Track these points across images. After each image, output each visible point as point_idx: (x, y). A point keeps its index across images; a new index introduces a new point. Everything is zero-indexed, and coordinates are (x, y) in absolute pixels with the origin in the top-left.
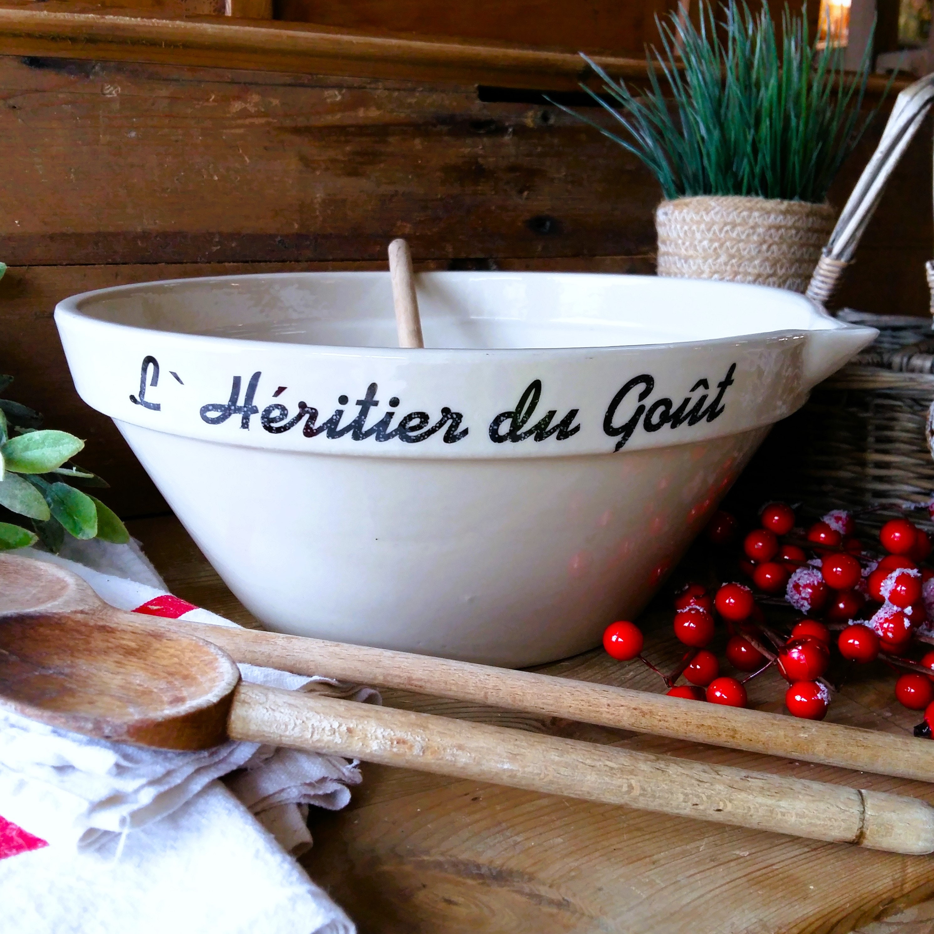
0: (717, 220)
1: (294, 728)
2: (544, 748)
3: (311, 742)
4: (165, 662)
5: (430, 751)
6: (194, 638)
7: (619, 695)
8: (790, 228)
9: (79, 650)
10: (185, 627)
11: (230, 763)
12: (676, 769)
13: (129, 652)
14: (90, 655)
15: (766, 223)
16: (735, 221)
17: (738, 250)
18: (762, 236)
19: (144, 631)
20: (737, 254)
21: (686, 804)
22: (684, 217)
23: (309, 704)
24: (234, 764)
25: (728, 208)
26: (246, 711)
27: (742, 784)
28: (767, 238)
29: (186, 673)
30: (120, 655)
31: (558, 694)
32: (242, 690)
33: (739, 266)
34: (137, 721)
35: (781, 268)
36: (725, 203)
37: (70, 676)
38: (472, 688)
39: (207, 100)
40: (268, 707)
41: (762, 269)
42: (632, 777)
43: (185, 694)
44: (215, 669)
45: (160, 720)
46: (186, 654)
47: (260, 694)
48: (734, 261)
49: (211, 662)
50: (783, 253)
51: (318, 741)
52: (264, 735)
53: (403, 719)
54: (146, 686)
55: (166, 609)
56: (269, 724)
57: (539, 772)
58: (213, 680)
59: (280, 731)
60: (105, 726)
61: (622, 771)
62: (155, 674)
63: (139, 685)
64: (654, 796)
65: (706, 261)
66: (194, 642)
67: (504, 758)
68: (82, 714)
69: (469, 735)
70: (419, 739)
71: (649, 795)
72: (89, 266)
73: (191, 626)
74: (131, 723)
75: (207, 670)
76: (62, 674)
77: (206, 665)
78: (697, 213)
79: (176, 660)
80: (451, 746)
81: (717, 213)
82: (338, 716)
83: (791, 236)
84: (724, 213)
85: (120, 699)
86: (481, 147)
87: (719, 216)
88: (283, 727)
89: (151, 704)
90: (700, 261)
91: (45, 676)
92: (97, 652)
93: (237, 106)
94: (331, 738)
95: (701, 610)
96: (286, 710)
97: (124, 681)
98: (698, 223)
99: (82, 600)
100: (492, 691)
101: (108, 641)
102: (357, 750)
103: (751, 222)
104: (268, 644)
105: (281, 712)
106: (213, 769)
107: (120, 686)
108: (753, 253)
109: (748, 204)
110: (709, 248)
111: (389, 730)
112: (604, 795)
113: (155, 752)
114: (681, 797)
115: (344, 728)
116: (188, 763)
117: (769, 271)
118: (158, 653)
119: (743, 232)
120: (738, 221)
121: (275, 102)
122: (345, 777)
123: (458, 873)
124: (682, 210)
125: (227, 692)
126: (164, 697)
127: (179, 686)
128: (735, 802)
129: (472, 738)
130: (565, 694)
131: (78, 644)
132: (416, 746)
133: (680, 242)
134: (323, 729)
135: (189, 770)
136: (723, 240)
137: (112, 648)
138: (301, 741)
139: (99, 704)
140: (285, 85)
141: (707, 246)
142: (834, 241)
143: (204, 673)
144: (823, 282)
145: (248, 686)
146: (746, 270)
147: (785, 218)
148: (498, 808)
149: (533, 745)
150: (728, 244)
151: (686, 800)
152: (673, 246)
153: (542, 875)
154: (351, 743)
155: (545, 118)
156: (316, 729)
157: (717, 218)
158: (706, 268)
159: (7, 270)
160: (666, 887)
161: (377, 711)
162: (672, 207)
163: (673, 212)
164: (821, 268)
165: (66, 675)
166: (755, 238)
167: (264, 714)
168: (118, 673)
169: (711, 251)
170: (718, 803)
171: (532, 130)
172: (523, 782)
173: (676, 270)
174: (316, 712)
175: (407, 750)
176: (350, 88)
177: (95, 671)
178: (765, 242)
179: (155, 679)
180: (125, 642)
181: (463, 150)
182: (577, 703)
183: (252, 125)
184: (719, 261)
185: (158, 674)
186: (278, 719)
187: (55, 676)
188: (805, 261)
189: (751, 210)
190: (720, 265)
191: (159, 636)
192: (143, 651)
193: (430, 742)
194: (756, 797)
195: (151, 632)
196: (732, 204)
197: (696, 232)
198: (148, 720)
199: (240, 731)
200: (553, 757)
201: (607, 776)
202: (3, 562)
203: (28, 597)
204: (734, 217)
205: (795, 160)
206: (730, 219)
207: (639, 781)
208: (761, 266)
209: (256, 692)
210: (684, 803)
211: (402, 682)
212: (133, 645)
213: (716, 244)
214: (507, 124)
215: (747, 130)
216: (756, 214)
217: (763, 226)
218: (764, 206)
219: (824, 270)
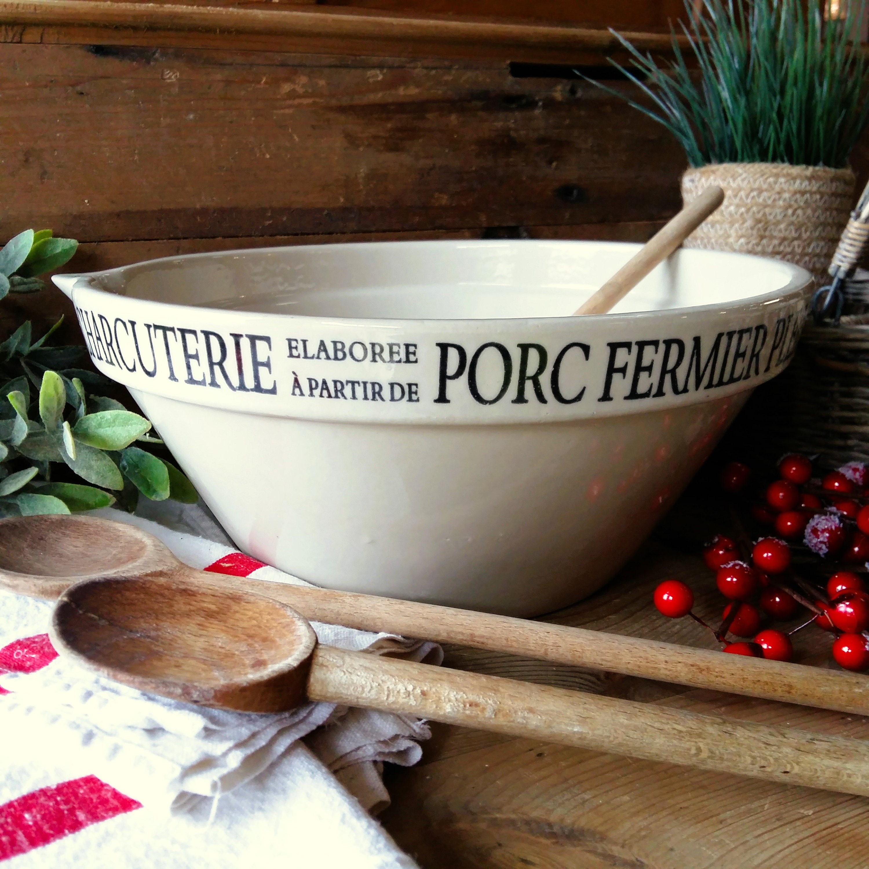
0: (744, 186)
1: (370, 690)
2: (612, 711)
3: (386, 704)
4: (245, 625)
5: (502, 713)
6: (271, 601)
7: (675, 652)
8: (815, 193)
9: (163, 613)
10: (258, 586)
11: (309, 723)
12: (743, 732)
13: (210, 615)
14: (174, 618)
15: (791, 188)
16: (762, 187)
17: (765, 215)
18: (788, 200)
19: (223, 594)
20: (763, 219)
21: (754, 766)
23: (383, 667)
24: (314, 724)
25: (755, 174)
26: (324, 674)
27: (808, 747)
28: (793, 203)
29: (264, 635)
30: (202, 617)
31: (616, 651)
32: (320, 653)
33: (765, 230)
34: (223, 686)
35: (806, 231)
37: (155, 639)
38: (533, 645)
39: (259, 82)
40: (345, 670)
41: (788, 232)
42: (701, 740)
43: (265, 657)
44: (292, 632)
45: (245, 684)
46: (264, 616)
47: (337, 657)
48: (760, 225)
49: (288, 625)
50: (808, 217)
51: (393, 703)
52: (341, 697)
53: (475, 682)
54: (227, 648)
55: (237, 566)
56: (346, 687)
57: (608, 734)
58: (291, 643)
59: (357, 693)
60: (193, 691)
61: (690, 734)
62: (236, 636)
63: (221, 647)
64: (722, 759)
65: (733, 225)
66: (271, 604)
67: (574, 722)
68: (171, 679)
69: (539, 699)
70: (490, 702)
71: (717, 758)
72: (153, 241)
73: (263, 585)
74: (217, 688)
75: (286, 633)
76: (149, 637)
77: (284, 628)
78: (724, 180)
79: (254, 622)
80: (522, 709)
81: (743, 180)
82: (411, 679)
83: (816, 201)
84: (751, 180)
85: (204, 662)
86: (513, 121)
87: (746, 182)
88: (360, 689)
89: (234, 667)
90: (727, 226)
91: (132, 639)
92: (180, 615)
93: (286, 88)
94: (406, 700)
95: (745, 566)
96: (363, 673)
97: (207, 643)
99: (161, 561)
100: (552, 647)
101: (190, 604)
102: (431, 712)
103: (777, 188)
104: (336, 602)
105: (358, 675)
106: (294, 730)
107: (204, 649)
108: (779, 217)
109: (775, 171)
110: (736, 213)
111: (462, 693)
112: (672, 757)
113: (240, 714)
114: (749, 760)
115: (418, 691)
116: (270, 725)
117: (794, 234)
118: (238, 616)
119: (769, 198)
120: (765, 186)
121: (322, 83)
122: (417, 733)
123: (531, 831)
124: (709, 177)
125: (306, 656)
126: (245, 660)
127: (260, 648)
128: (802, 765)
129: (543, 701)
130: (624, 652)
131: (162, 607)
132: (488, 709)
134: (399, 692)
135: (272, 732)
136: (749, 206)
137: (194, 611)
138: (377, 703)
139: (185, 667)
140: (330, 66)
141: (733, 212)
142: (862, 205)
143: (284, 636)
144: (851, 245)
145: (325, 649)
146: (772, 235)
147: (810, 184)
148: (563, 764)
149: (602, 709)
150: (755, 209)
151: (754, 762)
153: (612, 835)
154: (425, 705)
155: (573, 91)
156: (391, 692)
157: (744, 184)
158: (733, 232)
159: (79, 246)
160: (736, 848)
161: (449, 674)
162: (698, 175)
163: (700, 179)
164: (849, 232)
165: (153, 638)
166: (781, 203)
167: (342, 677)
168: (201, 636)
169: (737, 217)
170: (785, 766)
171: (560, 103)
172: (593, 744)
173: (702, 235)
174: (391, 675)
175: (479, 713)
176: (391, 67)
177: (179, 634)
178: (790, 206)
179: (236, 642)
180: (205, 605)
181: (496, 124)
182: (635, 659)
183: (299, 105)
184: (745, 225)
185: (239, 637)
186: (355, 681)
187: (142, 639)
188: (829, 224)
189: (777, 176)
190: (747, 229)
191: (237, 599)
192: (223, 614)
193: (502, 705)
194: (822, 759)
195: (230, 595)
196: (759, 170)
198: (233, 684)
199: (319, 693)
200: (622, 720)
201: (675, 739)
202: (84, 524)
203: (109, 557)
204: (760, 182)
205: (820, 126)
206: (756, 185)
207: (708, 744)
208: (786, 230)
209: (333, 655)
210: (751, 766)
211: (465, 638)
212: (213, 607)
213: (743, 210)
214: (537, 98)
215: (773, 99)
216: (782, 180)
217: (789, 191)
218: (790, 171)
219: (852, 233)
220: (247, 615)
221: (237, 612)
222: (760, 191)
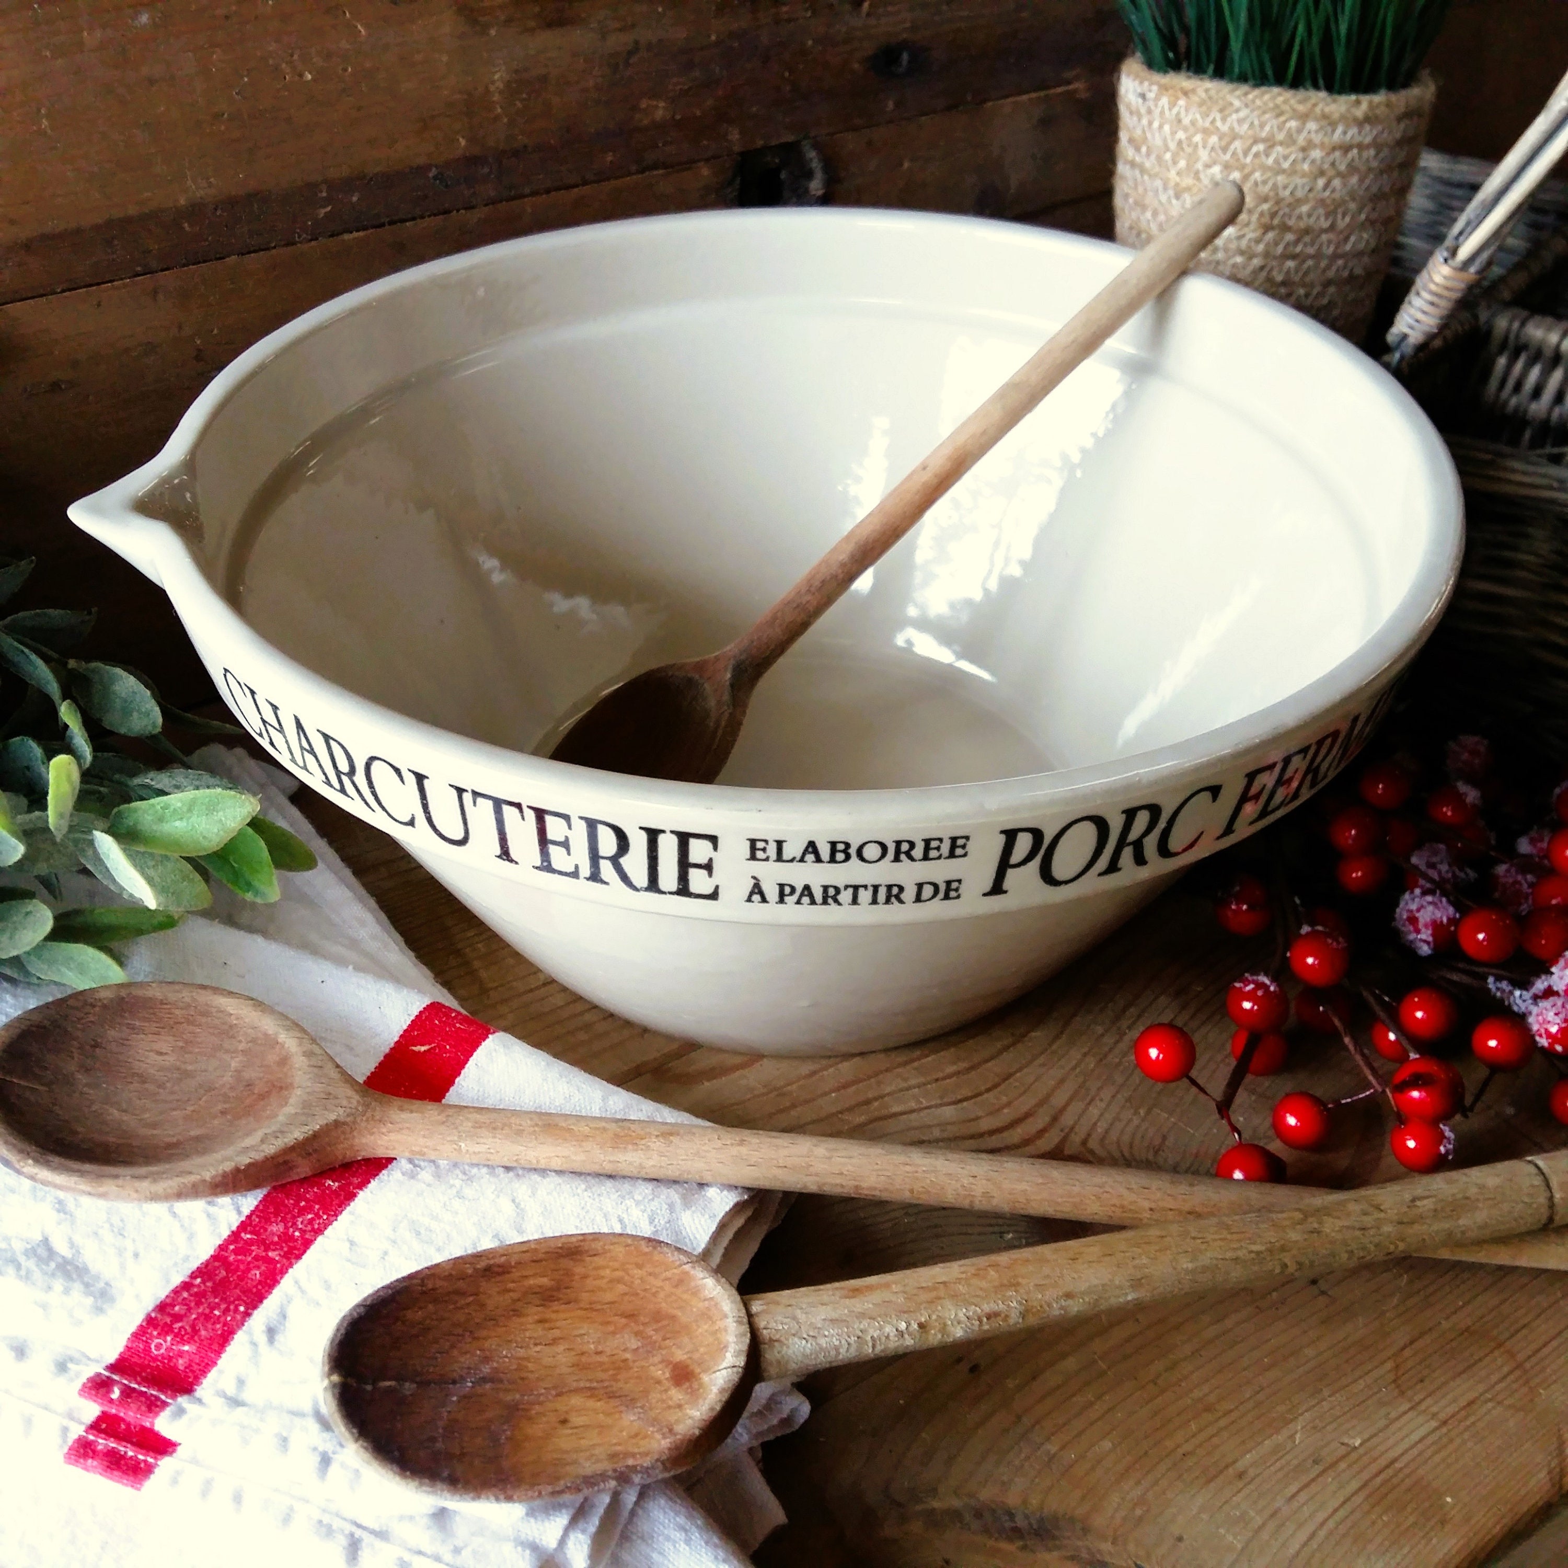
0: (1242, 133)
1: (848, 1348)
4: (607, 1297)
8: (1368, 147)
13: (548, 1297)
15: (1327, 141)
16: (1273, 136)
17: (1275, 185)
18: (1319, 162)
20: (1272, 194)
22: (1178, 114)
25: (1264, 113)
28: (1326, 166)
30: (538, 1305)
33: (1274, 215)
35: (1344, 216)
36: (1258, 102)
41: (1312, 219)
46: (631, 1273)
48: (1265, 207)
49: (681, 1281)
50: (1351, 190)
62: (608, 1323)
78: (1205, 113)
79: (622, 1288)
81: (1240, 121)
83: (1367, 160)
84: (1256, 122)
87: (1246, 126)
95: (1272, 987)
98: (1206, 132)
103: (1301, 140)
105: (826, 1336)
107: (574, 1366)
108: (1301, 193)
109: (1301, 108)
115: (914, 1326)
117: (1323, 223)
118: (590, 1283)
119: (1286, 158)
120: (1280, 136)
124: (1177, 99)
131: (471, 1313)
133: (1168, 156)
134: (887, 1337)
136: (1249, 169)
137: (520, 1300)
139: (576, 1421)
142: (1460, 235)
146: (1285, 224)
147: (1360, 133)
150: (1257, 175)
152: (1153, 157)
156: (877, 1340)
157: (1243, 129)
162: (1155, 88)
163: (1157, 99)
165: (492, 1380)
166: (1306, 167)
174: (871, 1318)
177: (522, 1352)
178: (1322, 173)
179: (615, 1333)
180: (532, 1282)
185: (612, 1323)
187: (479, 1390)
189: (1304, 118)
191: (576, 1254)
192: (566, 1288)
196: (1271, 105)
197: (1200, 145)
204: (1272, 127)
206: (1264, 133)
208: (1310, 215)
212: (544, 1282)
216: (1312, 126)
217: (1322, 145)
218: (1327, 110)
219: (1437, 285)
220: (603, 1277)
221: (585, 1277)
222: (1270, 143)
